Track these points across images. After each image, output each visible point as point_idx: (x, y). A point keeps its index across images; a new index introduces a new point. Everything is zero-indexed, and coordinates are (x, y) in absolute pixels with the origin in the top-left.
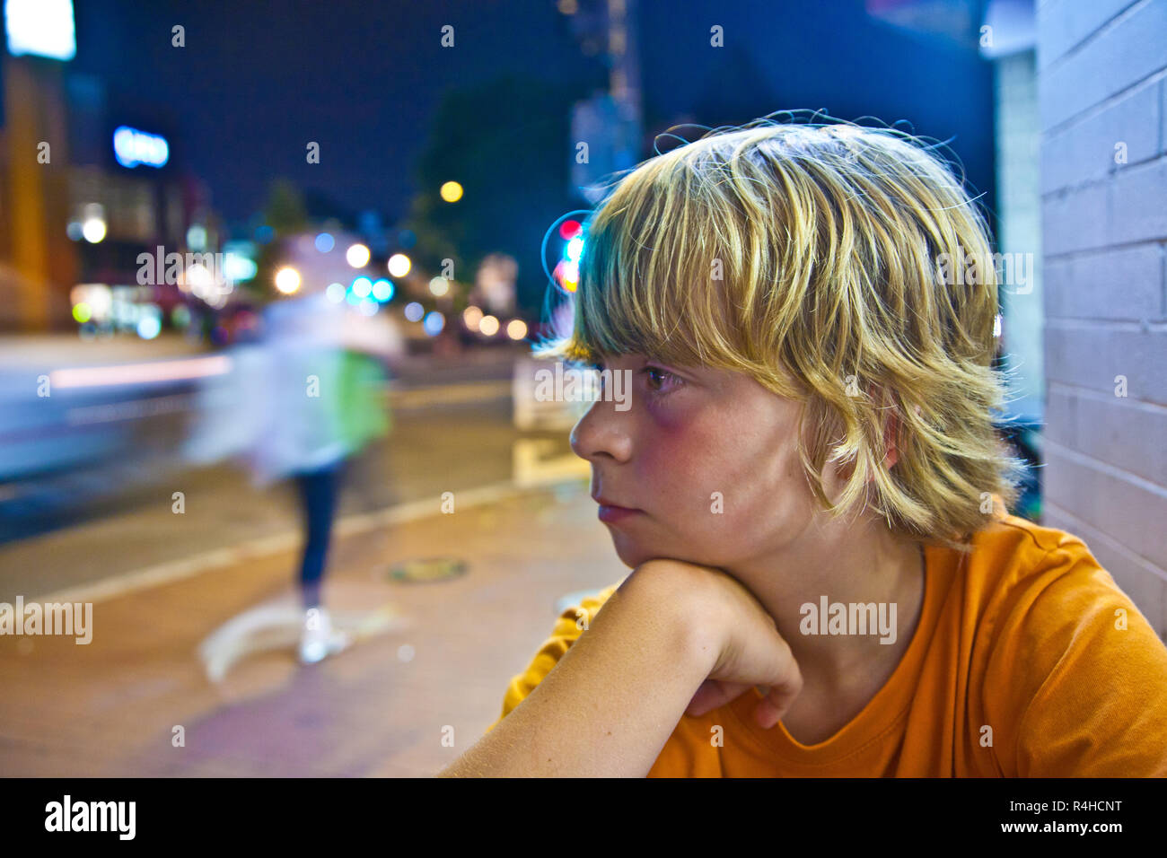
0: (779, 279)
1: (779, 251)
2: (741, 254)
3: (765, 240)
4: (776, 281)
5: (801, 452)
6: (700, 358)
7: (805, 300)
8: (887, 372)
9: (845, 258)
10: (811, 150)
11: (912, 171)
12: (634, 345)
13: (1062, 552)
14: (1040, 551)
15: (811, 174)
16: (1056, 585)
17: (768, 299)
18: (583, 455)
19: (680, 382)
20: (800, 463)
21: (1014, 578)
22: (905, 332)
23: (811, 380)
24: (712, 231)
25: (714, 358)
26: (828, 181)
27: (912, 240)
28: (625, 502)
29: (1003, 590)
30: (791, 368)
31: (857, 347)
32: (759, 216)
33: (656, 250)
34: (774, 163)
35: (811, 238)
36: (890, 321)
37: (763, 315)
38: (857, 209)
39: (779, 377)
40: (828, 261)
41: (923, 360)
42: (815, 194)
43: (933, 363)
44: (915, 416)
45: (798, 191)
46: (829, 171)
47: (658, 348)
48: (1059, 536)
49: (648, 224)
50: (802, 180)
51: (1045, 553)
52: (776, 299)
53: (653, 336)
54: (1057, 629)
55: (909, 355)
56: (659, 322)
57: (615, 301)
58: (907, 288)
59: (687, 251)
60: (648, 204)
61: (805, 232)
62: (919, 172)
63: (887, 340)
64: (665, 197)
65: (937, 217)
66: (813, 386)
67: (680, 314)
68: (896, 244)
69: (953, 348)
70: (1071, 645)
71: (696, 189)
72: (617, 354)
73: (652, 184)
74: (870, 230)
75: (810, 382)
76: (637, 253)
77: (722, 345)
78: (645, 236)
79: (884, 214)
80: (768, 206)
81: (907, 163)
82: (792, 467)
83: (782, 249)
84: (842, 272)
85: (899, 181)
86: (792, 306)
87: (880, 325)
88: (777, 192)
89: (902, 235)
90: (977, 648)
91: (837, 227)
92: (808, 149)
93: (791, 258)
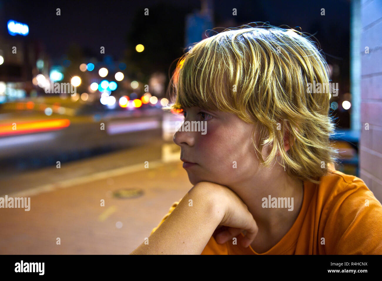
0: (246, 80)
1: (247, 71)
2: (233, 71)
3: (242, 66)
4: (245, 81)
5: (254, 143)
6: (217, 108)
7: (255, 88)
8: (285, 115)
9: (270, 73)
10: (262, 36)
11: (298, 44)
12: (195, 104)
13: (354, 184)
14: (346, 183)
15: (260, 44)
16: (351, 196)
17: (242, 87)
18: (177, 144)
19: (211, 117)
20: (254, 147)
21: (335, 193)
22: (292, 101)
23: (257, 117)
24: (223, 63)
25: (223, 108)
26: (266, 47)
27: (295, 68)
28: (191, 160)
29: (332, 198)
30: (250, 112)
31: (274, 105)
32: (240, 58)
33: (203, 70)
34: (247, 40)
35: (258, 66)
36: (287, 97)
37: (240, 93)
38: (275, 56)
39: (246, 115)
40: (264, 74)
41: (298, 111)
42: (261, 51)
43: (302, 112)
44: (295, 131)
45: (255, 50)
46: (267, 43)
47: (203, 104)
48: (354, 178)
49: (201, 60)
50: (257, 46)
51: (347, 184)
52: (245, 87)
53: (202, 100)
54: (351, 212)
55: (293, 109)
56: (204, 95)
57: (189, 88)
58: (293, 85)
59: (214, 70)
60: (202, 54)
61: (256, 64)
62: (300, 44)
63: (285, 103)
64: (208, 51)
65: (306, 60)
66: (258, 119)
67: (211, 92)
68: (289, 69)
69: (311, 107)
70: (355, 218)
71: (219, 48)
72: (189, 107)
73: (204, 47)
74: (280, 64)
75: (257, 118)
76: (197, 71)
77: (226, 103)
78: (200, 65)
79: (285, 58)
80: (244, 54)
81: (296, 41)
82: (251, 148)
83: (248, 70)
84: (269, 78)
85: (292, 47)
86: (250, 90)
87: (283, 97)
88: (247, 50)
89: (292, 66)
90: (321, 219)
91: (268, 62)
92: (260, 36)
93: (251, 73)
